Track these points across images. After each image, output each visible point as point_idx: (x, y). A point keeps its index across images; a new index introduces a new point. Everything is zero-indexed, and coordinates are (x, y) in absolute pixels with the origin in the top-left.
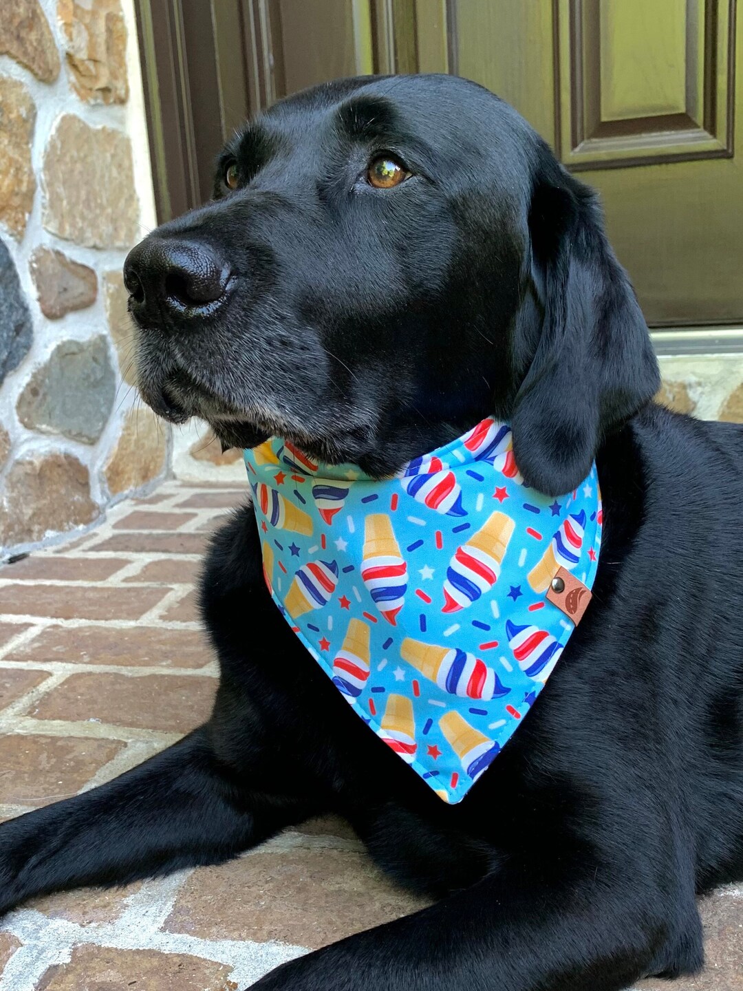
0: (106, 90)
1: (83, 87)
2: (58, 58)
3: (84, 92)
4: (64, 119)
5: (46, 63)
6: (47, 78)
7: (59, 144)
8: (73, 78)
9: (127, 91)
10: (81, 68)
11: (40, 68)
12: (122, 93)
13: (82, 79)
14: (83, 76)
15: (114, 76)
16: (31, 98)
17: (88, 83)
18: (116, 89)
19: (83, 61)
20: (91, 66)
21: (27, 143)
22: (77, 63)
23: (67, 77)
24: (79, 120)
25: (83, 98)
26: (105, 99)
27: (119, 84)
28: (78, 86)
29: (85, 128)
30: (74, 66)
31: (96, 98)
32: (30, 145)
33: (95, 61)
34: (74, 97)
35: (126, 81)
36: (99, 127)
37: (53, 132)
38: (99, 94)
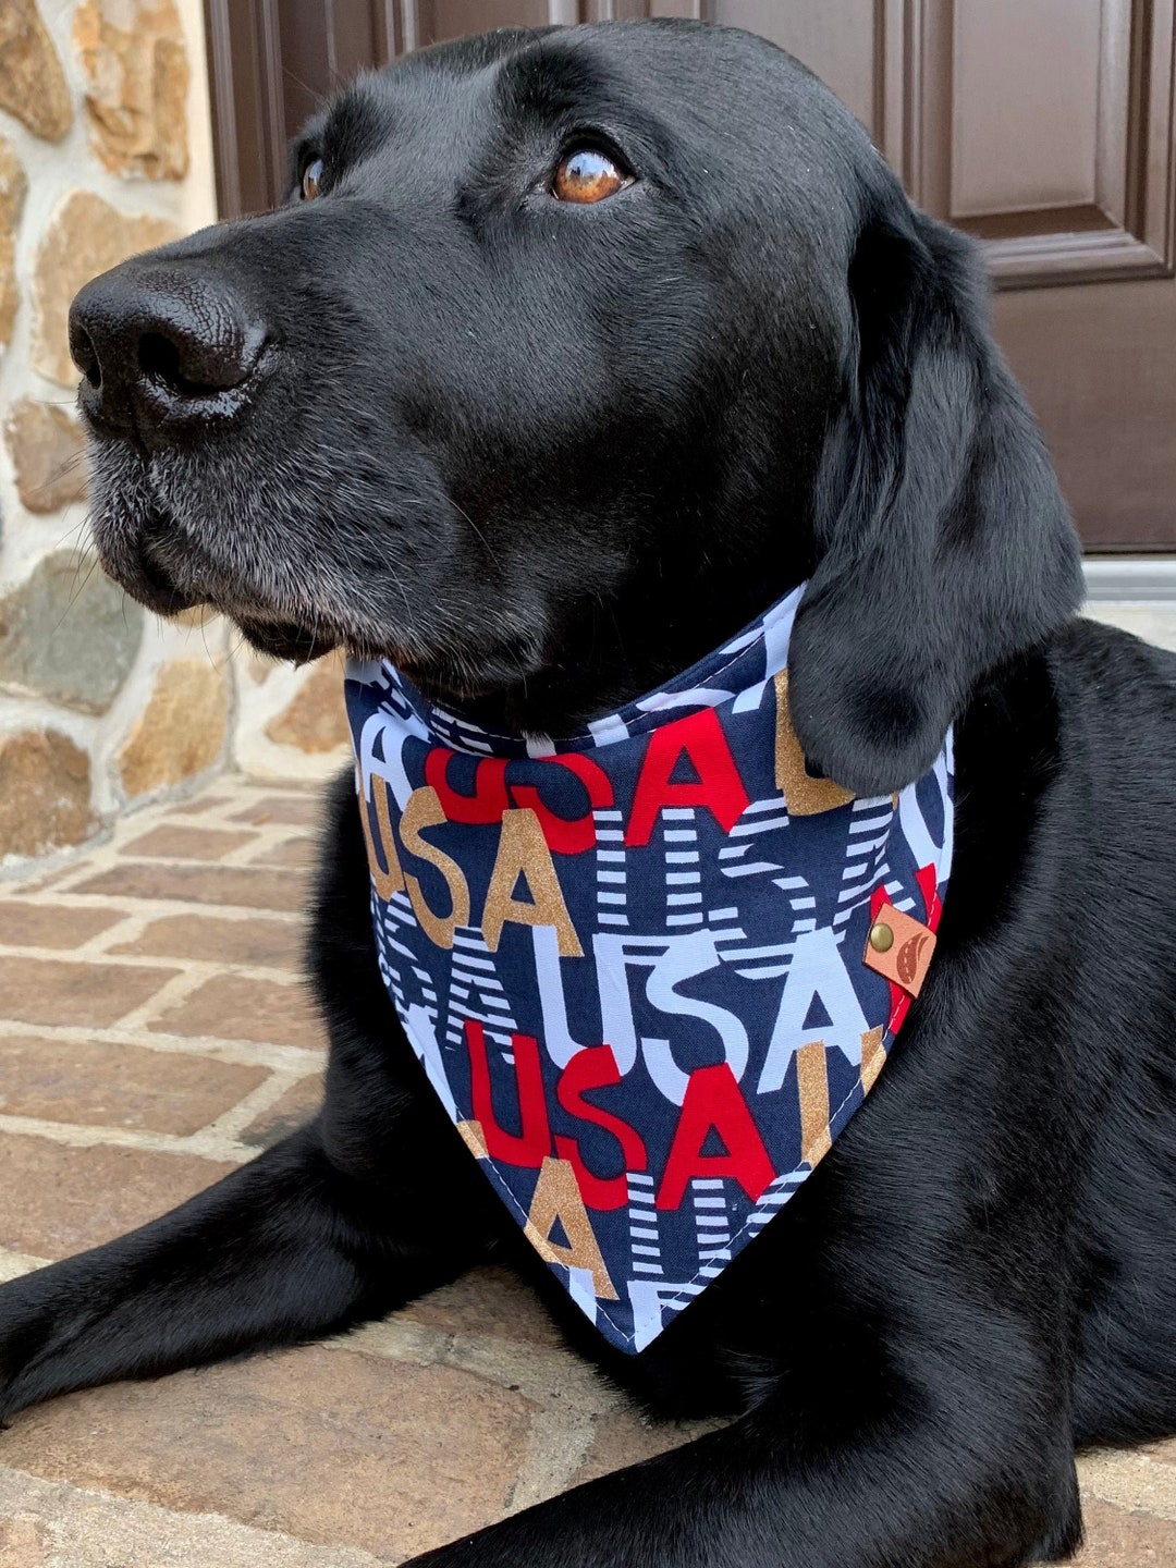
0: (150, 158)
1: (111, 150)
2: (70, 103)
3: (112, 159)
4: (75, 199)
5: (49, 110)
6: (49, 131)
7: (64, 238)
8: (95, 136)
9: (187, 162)
10: (110, 121)
11: (36, 115)
12: (178, 164)
13: (113, 141)
14: (112, 133)
15: (164, 135)
16: (19, 163)
17: (120, 145)
18: (168, 157)
19: (111, 111)
20: (126, 119)
21: (8, 233)
22: (103, 113)
23: (85, 134)
24: (102, 203)
25: (111, 168)
26: (150, 172)
27: (174, 150)
28: (104, 150)
29: (112, 216)
30: (98, 118)
31: (132, 169)
32: (13, 237)
33: (133, 112)
34: (95, 166)
35: (185, 146)
36: (137, 215)
37: (56, 217)
38: (139, 164)
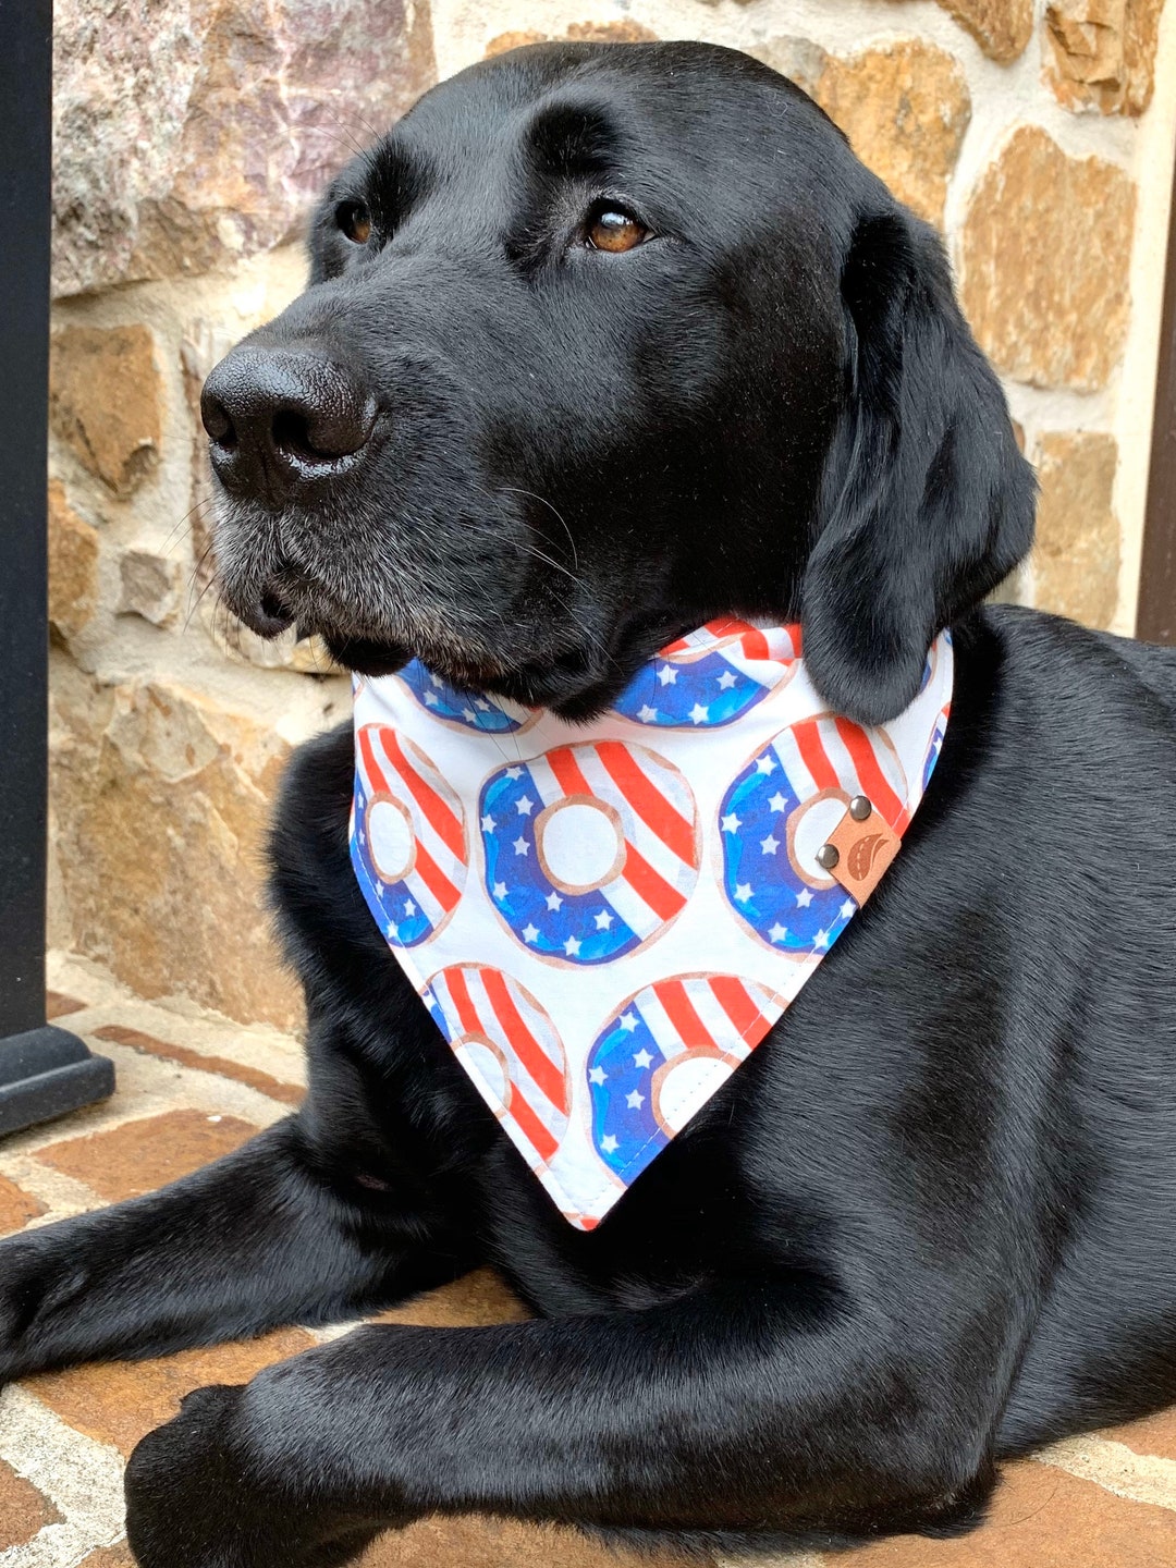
0: (1109, 86)
1: (1066, 76)
2: (1031, 15)
3: (1066, 86)
4: (1020, 134)
5: (1007, 23)
6: (1002, 50)
7: (1001, 183)
8: (1051, 59)
9: (1150, 90)
10: (1070, 40)
11: (993, 30)
12: (1139, 94)
13: (1068, 61)
14: (1070, 54)
15: (1130, 59)
16: (966, 88)
17: (1076, 69)
18: (1129, 86)
19: (1077, 24)
20: (1090, 35)
21: (943, 174)
22: (1064, 28)
23: (1039, 53)
24: (1049, 140)
25: (1064, 99)
26: (1105, 103)
27: (1137, 78)
28: (1058, 75)
29: (1057, 156)
30: (1059, 36)
31: (1086, 101)
32: (948, 178)
33: (1100, 26)
34: (1046, 95)
35: (1151, 72)
36: (1084, 157)
37: (996, 156)
38: (1096, 93)
